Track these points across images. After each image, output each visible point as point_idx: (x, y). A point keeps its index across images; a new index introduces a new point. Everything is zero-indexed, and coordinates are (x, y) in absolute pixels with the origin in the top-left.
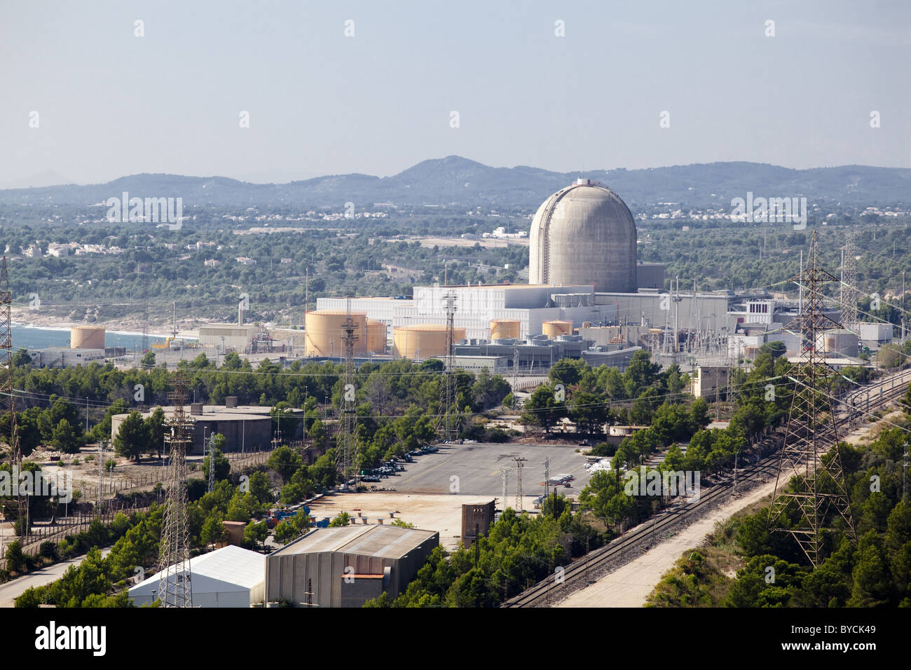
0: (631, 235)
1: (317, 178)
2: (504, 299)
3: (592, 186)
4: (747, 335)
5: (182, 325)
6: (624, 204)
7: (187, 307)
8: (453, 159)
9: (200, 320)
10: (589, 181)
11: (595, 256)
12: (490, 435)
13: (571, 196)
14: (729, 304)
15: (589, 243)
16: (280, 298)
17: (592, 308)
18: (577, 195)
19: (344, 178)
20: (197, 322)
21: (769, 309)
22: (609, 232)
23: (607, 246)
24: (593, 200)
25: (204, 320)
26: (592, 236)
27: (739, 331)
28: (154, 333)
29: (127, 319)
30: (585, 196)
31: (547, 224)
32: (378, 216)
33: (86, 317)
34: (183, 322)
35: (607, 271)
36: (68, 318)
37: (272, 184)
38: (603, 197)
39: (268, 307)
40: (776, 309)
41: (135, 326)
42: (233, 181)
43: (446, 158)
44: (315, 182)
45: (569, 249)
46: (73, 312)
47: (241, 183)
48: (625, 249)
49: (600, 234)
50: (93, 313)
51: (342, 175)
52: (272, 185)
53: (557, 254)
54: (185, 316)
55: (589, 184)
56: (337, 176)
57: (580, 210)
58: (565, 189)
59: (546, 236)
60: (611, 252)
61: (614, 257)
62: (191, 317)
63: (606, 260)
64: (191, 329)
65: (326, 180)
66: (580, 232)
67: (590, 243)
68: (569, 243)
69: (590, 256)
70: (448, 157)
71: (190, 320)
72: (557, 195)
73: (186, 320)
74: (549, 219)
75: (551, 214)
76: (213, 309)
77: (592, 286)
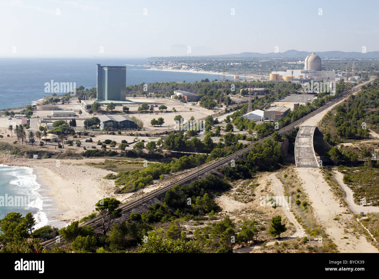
0: (320, 62)
2: (301, 72)
4: (338, 78)
6: (319, 57)
8: (293, 50)
12: (298, 93)
14: (336, 73)
16: (266, 71)
17: (314, 73)
22: (317, 61)
25: (254, 75)
26: (315, 62)
28: (247, 77)
29: (242, 74)
32: (281, 59)
35: (317, 68)
38: (316, 56)
39: (264, 73)
40: (343, 74)
46: (234, 73)
50: (237, 74)
53: (309, 65)
54: (251, 74)
55: (314, 54)
57: (313, 58)
59: (307, 62)
61: (318, 65)
68: (311, 63)
72: (309, 56)
75: (308, 59)
77: (314, 70)
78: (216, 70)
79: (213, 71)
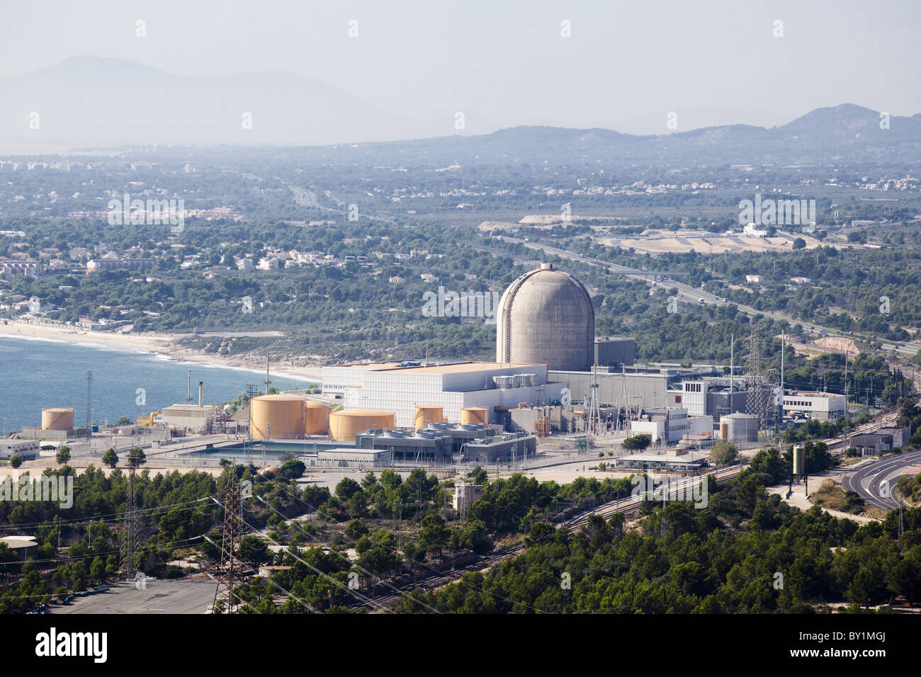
0: (588, 315)
1: (700, 130)
2: (441, 383)
3: (553, 270)
4: (650, 421)
5: (296, 362)
6: (583, 288)
7: (305, 344)
8: (847, 107)
9: (312, 357)
10: (551, 266)
11: (553, 336)
12: (169, 571)
13: (532, 280)
14: (668, 383)
15: (546, 324)
16: (391, 336)
17: (537, 388)
18: (538, 280)
19: (728, 129)
20: (310, 358)
21: (702, 388)
22: (565, 313)
23: (563, 327)
24: (554, 284)
25: (316, 357)
26: (550, 318)
27: (644, 416)
28: (273, 373)
29: (251, 355)
30: (545, 280)
31: (510, 306)
32: (706, 187)
33: (220, 349)
34: (297, 359)
35: (564, 350)
36: (203, 350)
37: (654, 135)
38: (561, 280)
39: (377, 345)
40: (710, 388)
41: (256, 362)
42: (613, 132)
43: (840, 106)
44: (699, 133)
45: (529, 330)
46: (209, 345)
47: (621, 135)
48: (582, 329)
49: (558, 315)
50: (226, 346)
51: (726, 126)
52: (654, 137)
53: (518, 334)
54: (300, 353)
55: (552, 269)
56: (720, 126)
57: (540, 293)
58: (528, 274)
59: (509, 317)
60: (568, 332)
61: (571, 337)
62: (305, 355)
63: (563, 340)
64: (304, 366)
65: (709, 132)
66: (539, 315)
67: (548, 324)
68: (529, 324)
69: (548, 336)
70: (842, 105)
71: (303, 357)
72: (520, 279)
73: (300, 357)
74: (511, 301)
75: (513, 297)
76: (327, 347)
77: (545, 365)
78: (119, 317)
79: (102, 322)
